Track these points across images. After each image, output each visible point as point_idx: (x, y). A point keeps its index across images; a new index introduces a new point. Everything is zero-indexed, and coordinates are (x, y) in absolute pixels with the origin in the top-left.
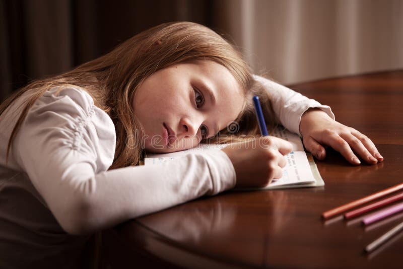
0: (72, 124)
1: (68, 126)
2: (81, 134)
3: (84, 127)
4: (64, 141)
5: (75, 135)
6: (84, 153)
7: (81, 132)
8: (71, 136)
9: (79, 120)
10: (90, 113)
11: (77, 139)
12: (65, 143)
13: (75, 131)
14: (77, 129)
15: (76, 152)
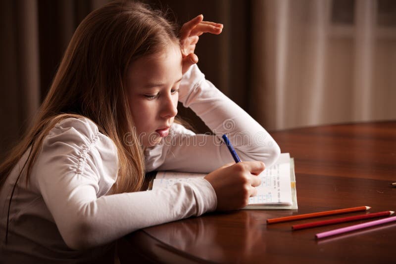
0: (77, 151)
1: (74, 153)
2: (85, 160)
3: (88, 153)
4: (70, 166)
5: (80, 161)
6: (87, 176)
7: (85, 158)
8: (76, 162)
9: (84, 147)
10: (94, 140)
11: (81, 164)
12: (71, 168)
13: (79, 157)
14: (81, 156)
15: (80, 175)
